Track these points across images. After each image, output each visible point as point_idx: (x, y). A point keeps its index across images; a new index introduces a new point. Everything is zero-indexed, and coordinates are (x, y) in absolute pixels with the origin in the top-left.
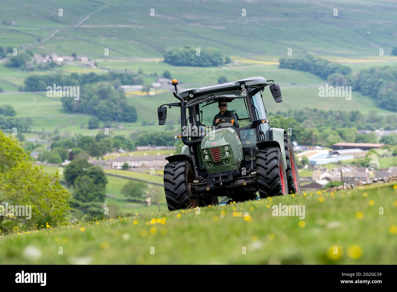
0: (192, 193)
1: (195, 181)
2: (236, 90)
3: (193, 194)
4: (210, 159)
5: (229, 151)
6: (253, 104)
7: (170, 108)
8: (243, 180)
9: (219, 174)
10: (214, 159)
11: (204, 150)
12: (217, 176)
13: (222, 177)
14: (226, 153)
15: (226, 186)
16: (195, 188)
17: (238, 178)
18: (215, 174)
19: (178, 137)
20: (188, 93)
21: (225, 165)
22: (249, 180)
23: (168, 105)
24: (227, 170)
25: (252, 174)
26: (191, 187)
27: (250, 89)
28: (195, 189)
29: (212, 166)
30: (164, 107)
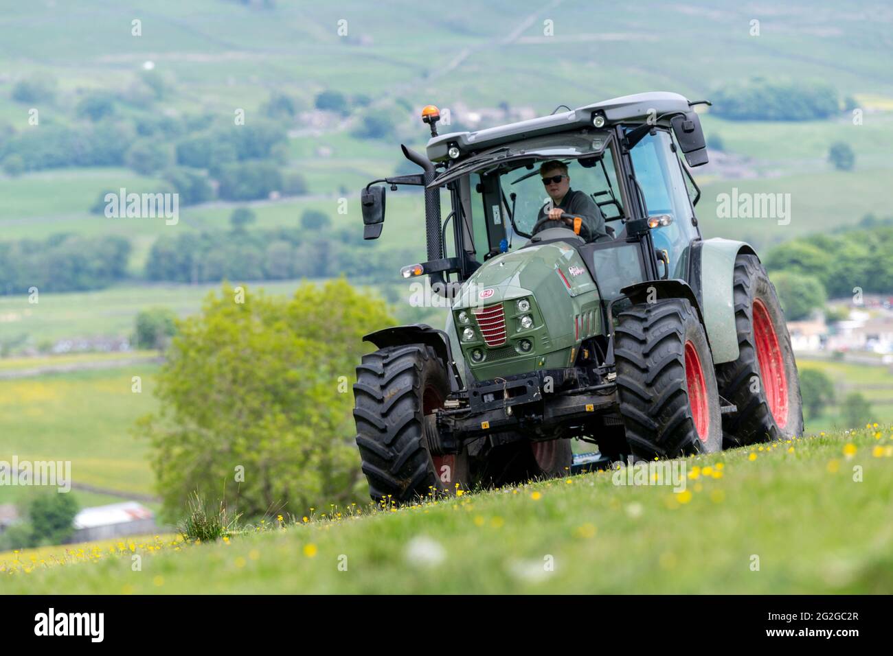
0: (440, 436)
1: (448, 404)
2: (581, 133)
3: (443, 441)
4: (478, 340)
5: (530, 315)
6: (630, 173)
7: (394, 189)
8: (585, 398)
9: (501, 381)
10: (487, 338)
11: (460, 313)
12: (497, 387)
13: (512, 392)
14: (525, 320)
15: (533, 416)
16: (449, 422)
17: (570, 391)
18: (492, 382)
19: (413, 274)
20: (445, 147)
21: (520, 354)
22: (601, 395)
23: (389, 183)
24: (528, 371)
25: (609, 378)
26: (437, 421)
27: (624, 131)
28: (448, 427)
29: (483, 360)
30: (376, 188)
